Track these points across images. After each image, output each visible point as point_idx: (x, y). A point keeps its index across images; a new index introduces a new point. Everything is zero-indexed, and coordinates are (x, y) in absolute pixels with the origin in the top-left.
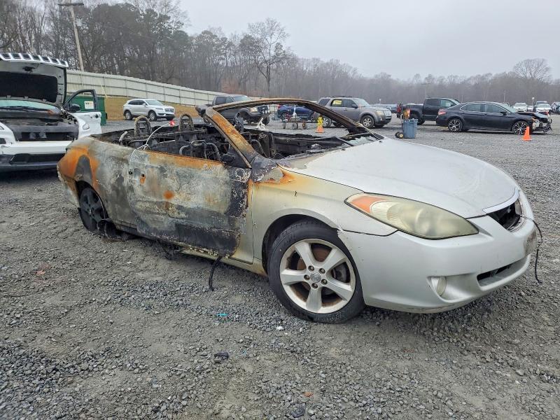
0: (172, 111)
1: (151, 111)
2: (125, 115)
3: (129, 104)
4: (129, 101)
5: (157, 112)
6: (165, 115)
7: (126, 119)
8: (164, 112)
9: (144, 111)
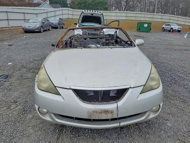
0: (180, 28)
1: (172, 28)
2: (162, 29)
3: (165, 25)
4: (165, 24)
5: (174, 29)
6: (177, 30)
7: (162, 31)
8: (177, 29)
9: (169, 28)
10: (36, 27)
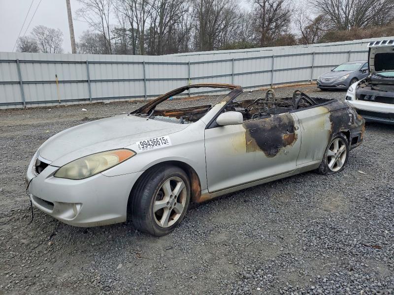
10: (341, 80)
